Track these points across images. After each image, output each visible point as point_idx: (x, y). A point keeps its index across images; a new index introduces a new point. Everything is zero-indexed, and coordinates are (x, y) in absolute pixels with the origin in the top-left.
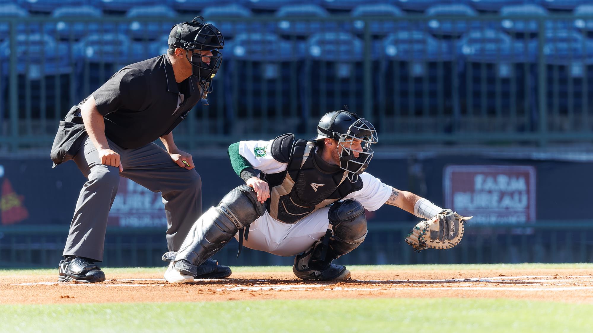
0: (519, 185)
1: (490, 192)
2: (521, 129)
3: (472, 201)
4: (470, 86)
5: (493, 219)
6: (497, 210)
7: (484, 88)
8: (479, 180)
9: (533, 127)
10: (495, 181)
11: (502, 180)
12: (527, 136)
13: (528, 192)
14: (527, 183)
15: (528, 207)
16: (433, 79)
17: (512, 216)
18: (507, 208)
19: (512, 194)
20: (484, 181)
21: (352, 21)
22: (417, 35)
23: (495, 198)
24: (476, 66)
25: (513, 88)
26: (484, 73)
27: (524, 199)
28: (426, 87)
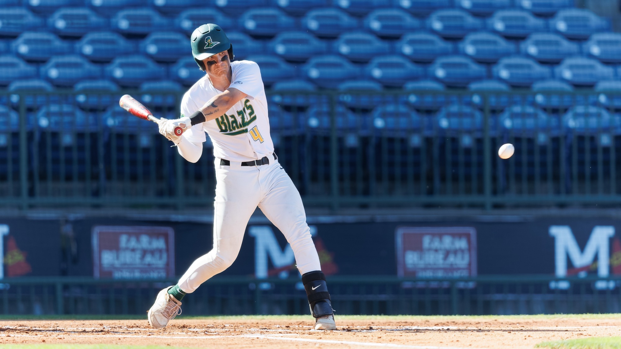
0: (160, 244)
1: (133, 250)
2: (160, 194)
3: (118, 258)
4: (114, 155)
5: (137, 275)
6: (141, 266)
7: (127, 156)
8: (123, 239)
9: (171, 192)
10: (138, 240)
11: (145, 239)
12: (166, 200)
13: (167, 250)
14: (167, 242)
15: (167, 264)
16: (81, 148)
17: (153, 272)
18: (149, 265)
19: (152, 252)
20: (128, 241)
21: (9, 95)
22: (66, 108)
23: (138, 255)
24: (120, 136)
25: (153, 157)
26: (126, 143)
27: (165, 256)
28: (75, 155)
